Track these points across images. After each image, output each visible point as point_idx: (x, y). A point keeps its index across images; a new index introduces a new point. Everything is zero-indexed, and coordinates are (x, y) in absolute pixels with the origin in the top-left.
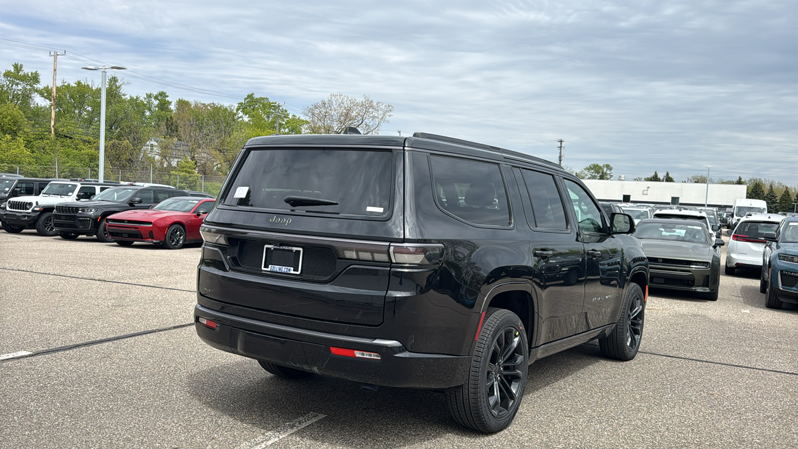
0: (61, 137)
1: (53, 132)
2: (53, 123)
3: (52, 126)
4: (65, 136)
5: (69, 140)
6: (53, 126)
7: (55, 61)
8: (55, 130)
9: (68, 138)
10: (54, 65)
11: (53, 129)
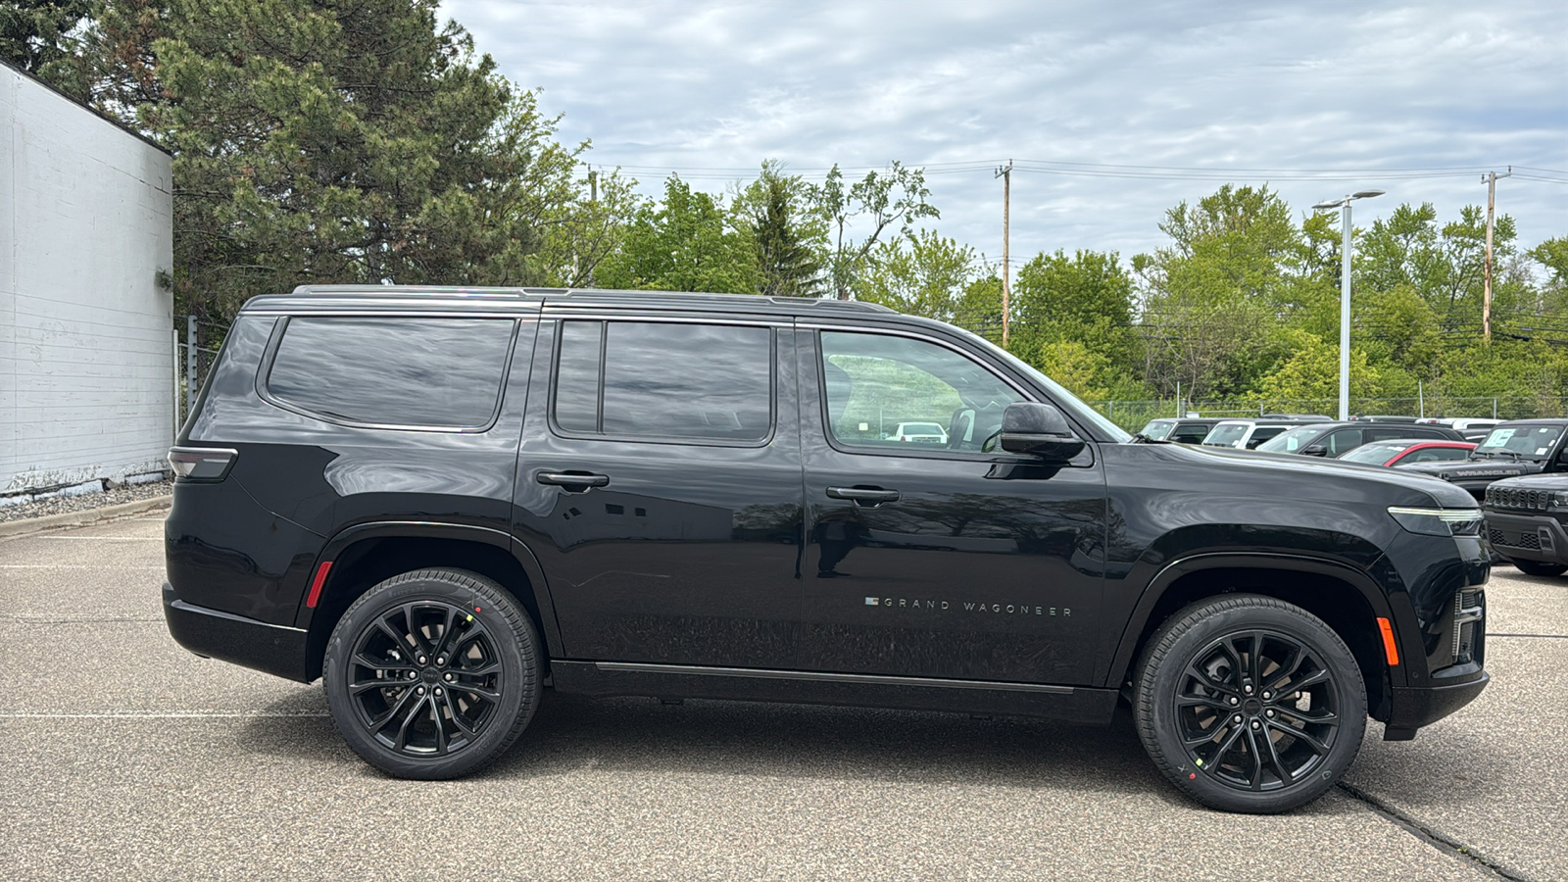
0: (1505, 339)
1: (1486, 331)
2: (1486, 313)
3: (1485, 319)
4: (1513, 336)
5: (1521, 345)
6: (1488, 320)
7: (1491, 190)
8: (1492, 327)
9: (1519, 341)
10: (1489, 200)
11: (1487, 325)
